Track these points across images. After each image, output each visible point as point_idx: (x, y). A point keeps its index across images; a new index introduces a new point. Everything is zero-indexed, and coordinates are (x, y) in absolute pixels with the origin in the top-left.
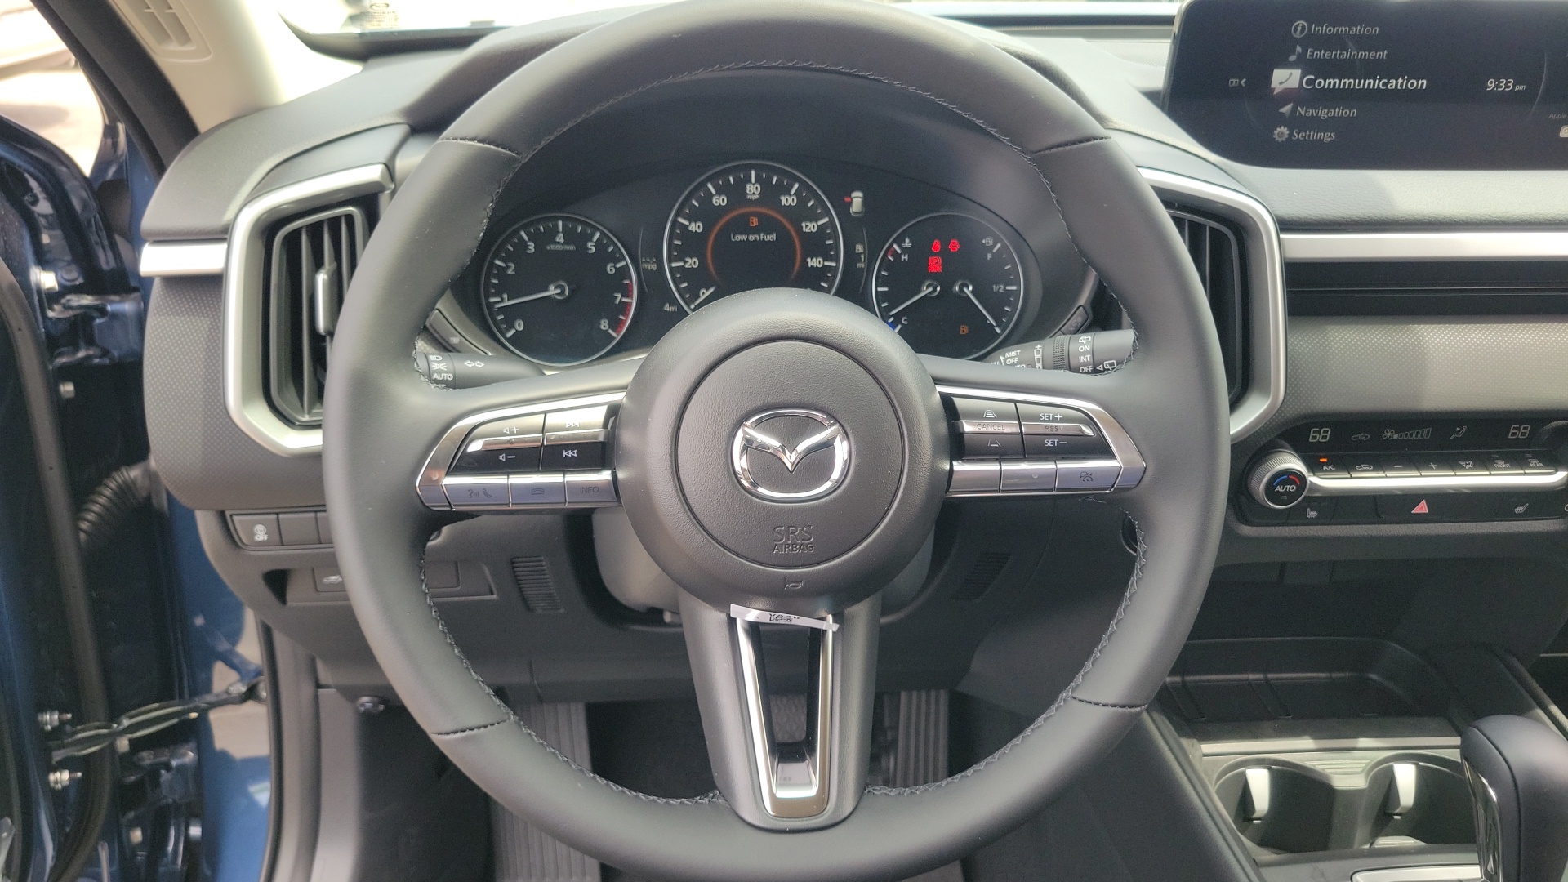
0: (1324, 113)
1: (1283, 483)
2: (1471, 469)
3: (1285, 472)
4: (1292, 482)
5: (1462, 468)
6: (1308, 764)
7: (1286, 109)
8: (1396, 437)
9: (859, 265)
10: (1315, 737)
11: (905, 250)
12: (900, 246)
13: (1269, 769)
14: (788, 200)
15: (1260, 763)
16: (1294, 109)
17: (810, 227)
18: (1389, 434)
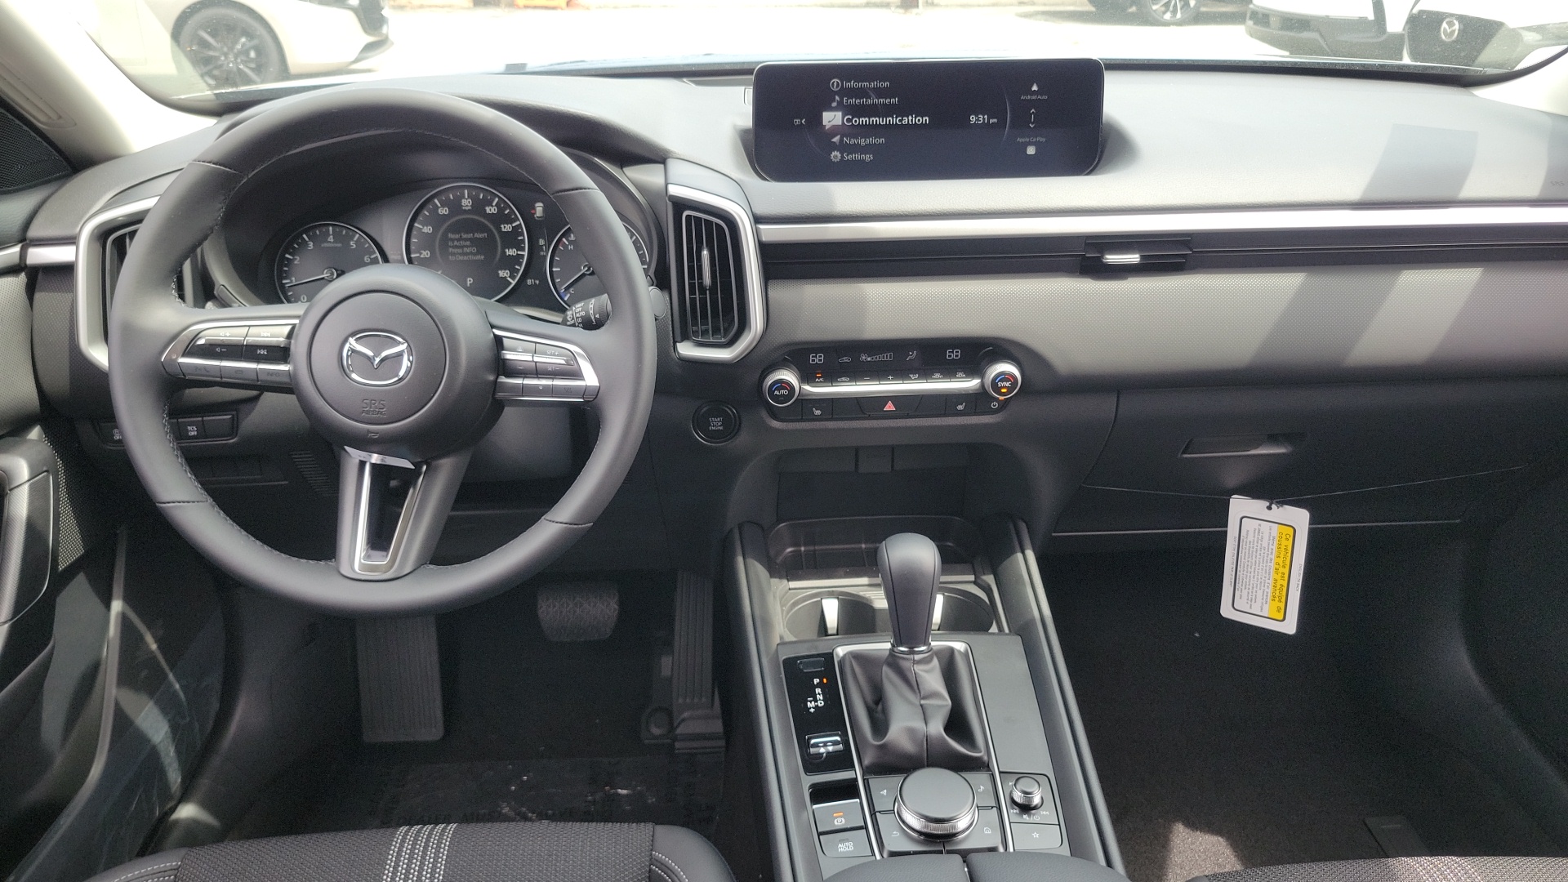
0: (862, 142)
1: (778, 389)
2: (918, 379)
3: (781, 381)
4: (785, 388)
5: (910, 379)
6: (861, 594)
7: (836, 139)
8: (869, 359)
9: (542, 253)
10: (869, 576)
11: (571, 242)
12: (567, 240)
13: (838, 598)
14: (491, 210)
15: (831, 595)
16: (841, 140)
17: (507, 228)
18: (864, 358)
